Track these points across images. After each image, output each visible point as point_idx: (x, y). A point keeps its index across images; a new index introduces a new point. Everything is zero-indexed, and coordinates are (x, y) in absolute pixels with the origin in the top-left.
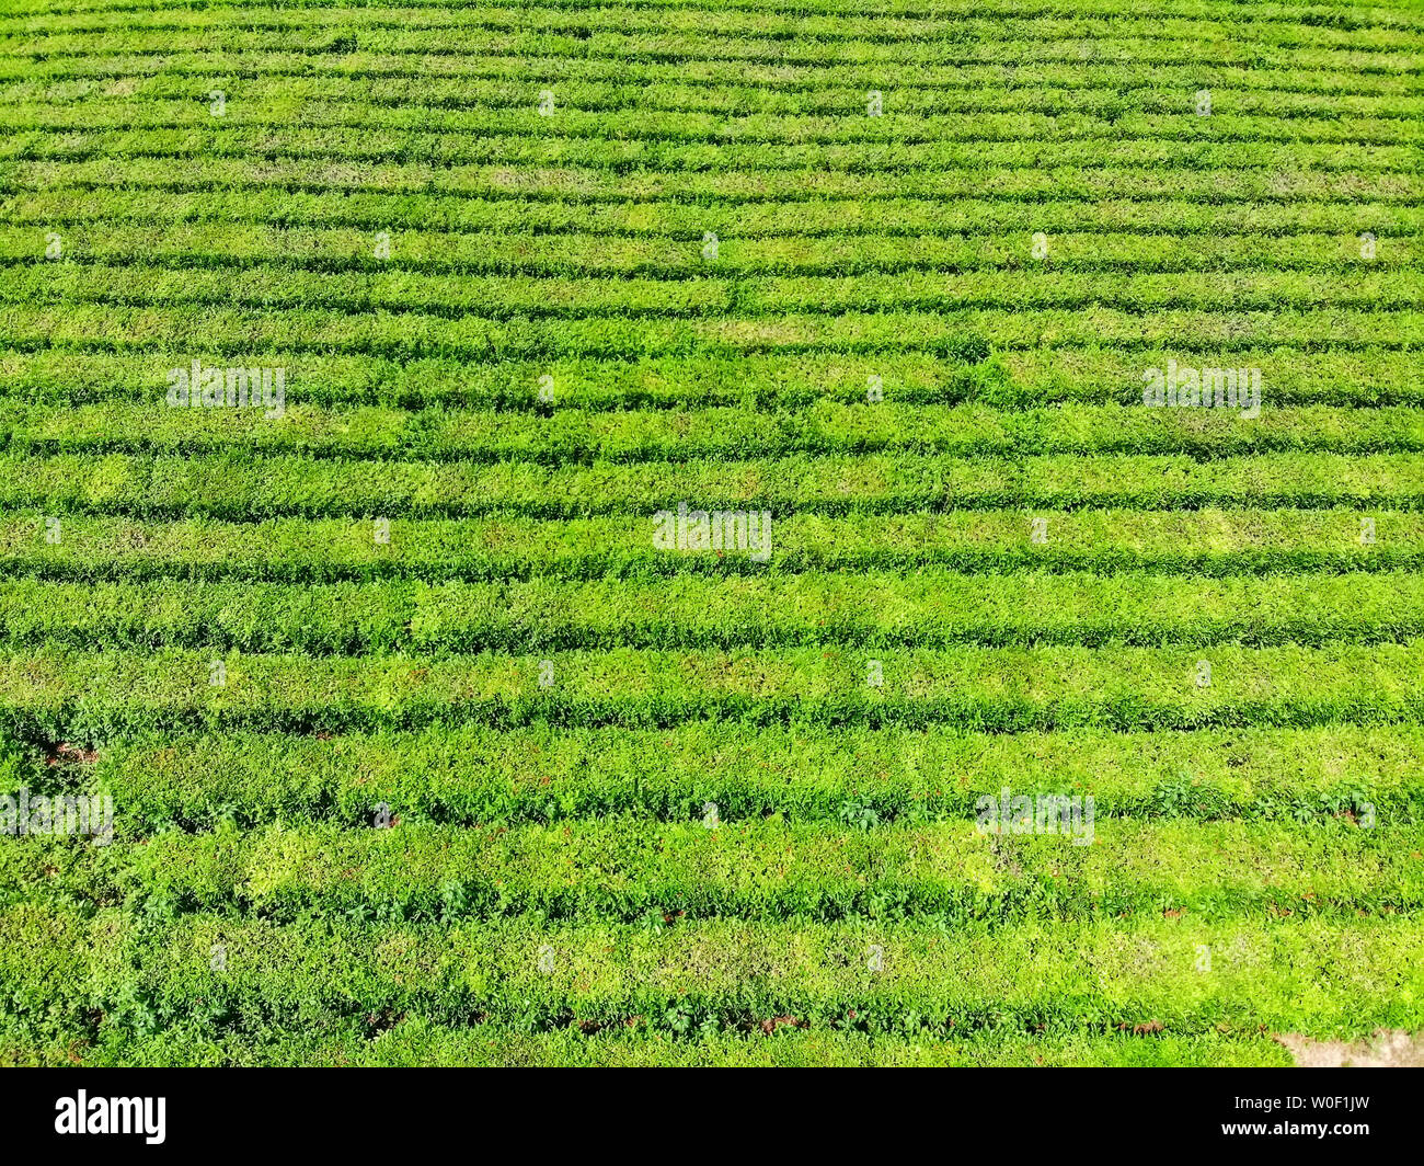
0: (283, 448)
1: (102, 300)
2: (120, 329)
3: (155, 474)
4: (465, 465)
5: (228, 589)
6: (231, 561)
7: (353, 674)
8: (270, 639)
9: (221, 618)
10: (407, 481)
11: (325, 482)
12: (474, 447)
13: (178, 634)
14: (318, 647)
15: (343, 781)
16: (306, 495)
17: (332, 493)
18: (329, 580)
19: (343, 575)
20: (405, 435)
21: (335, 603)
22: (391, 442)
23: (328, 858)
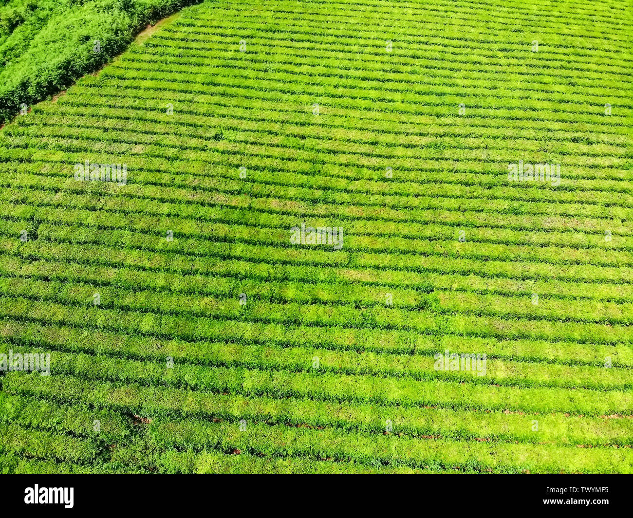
0: (203, 314)
1: (140, 248)
2: (147, 261)
3: (163, 322)
4: (260, 324)
5: (187, 368)
6: (188, 357)
7: (226, 401)
8: (200, 386)
9: (186, 378)
10: (242, 329)
11: (217, 329)
12: (263, 317)
13: (172, 382)
14: (215, 390)
15: (224, 438)
16: (211, 333)
17: (219, 333)
18: (218, 366)
19: (223, 364)
20: (242, 311)
21: (220, 375)
22: (237, 314)
23: (220, 463)
